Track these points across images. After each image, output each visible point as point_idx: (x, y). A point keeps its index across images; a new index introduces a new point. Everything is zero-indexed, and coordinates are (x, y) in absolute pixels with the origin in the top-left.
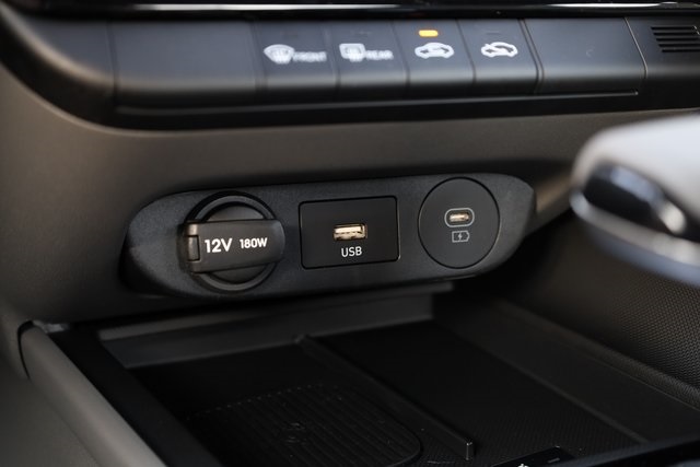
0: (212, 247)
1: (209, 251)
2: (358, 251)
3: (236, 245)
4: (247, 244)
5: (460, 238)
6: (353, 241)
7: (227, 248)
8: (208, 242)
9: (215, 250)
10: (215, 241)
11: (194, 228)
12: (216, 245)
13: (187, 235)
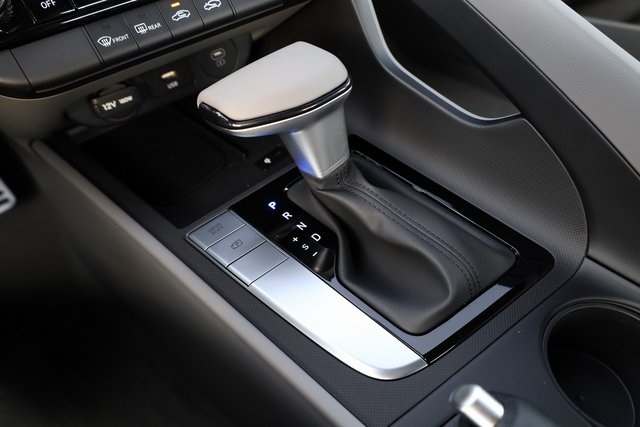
1: (106, 109)
2: (175, 84)
3: (118, 103)
4: (122, 101)
5: (221, 64)
6: (171, 79)
7: (114, 105)
8: (104, 106)
9: (110, 108)
10: (108, 104)
11: (95, 101)
12: (108, 106)
13: (93, 105)
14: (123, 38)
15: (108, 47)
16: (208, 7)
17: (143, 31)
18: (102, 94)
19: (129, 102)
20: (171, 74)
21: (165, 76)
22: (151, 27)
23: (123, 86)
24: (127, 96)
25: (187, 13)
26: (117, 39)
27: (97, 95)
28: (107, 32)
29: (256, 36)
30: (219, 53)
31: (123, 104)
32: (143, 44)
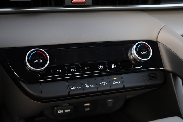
0: (59, 112)
1: (58, 113)
2: (89, 109)
3: (64, 111)
4: (66, 111)
5: (110, 105)
6: (87, 107)
7: (62, 112)
8: (58, 111)
9: (60, 113)
10: (60, 111)
11: (56, 108)
12: (60, 112)
13: (54, 110)
14: (80, 87)
15: (73, 90)
16: (114, 83)
17: (87, 86)
18: (59, 106)
19: (68, 112)
20: (88, 104)
21: (86, 105)
22: (91, 86)
23: (69, 105)
24: (69, 109)
25: (106, 84)
26: (77, 88)
27: (57, 106)
28: (75, 84)
29: (128, 97)
30: (110, 101)
31: (66, 112)
32: (86, 91)
